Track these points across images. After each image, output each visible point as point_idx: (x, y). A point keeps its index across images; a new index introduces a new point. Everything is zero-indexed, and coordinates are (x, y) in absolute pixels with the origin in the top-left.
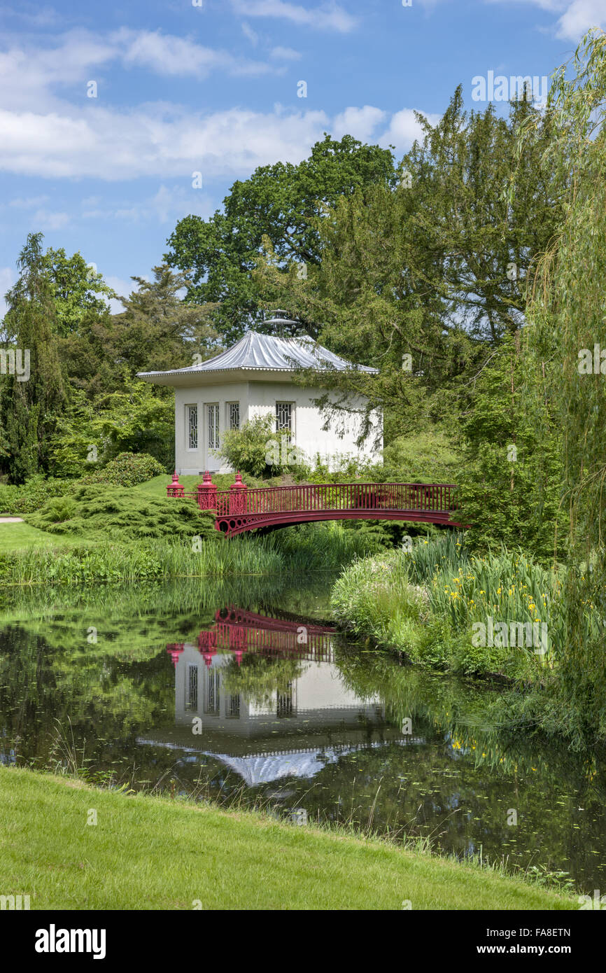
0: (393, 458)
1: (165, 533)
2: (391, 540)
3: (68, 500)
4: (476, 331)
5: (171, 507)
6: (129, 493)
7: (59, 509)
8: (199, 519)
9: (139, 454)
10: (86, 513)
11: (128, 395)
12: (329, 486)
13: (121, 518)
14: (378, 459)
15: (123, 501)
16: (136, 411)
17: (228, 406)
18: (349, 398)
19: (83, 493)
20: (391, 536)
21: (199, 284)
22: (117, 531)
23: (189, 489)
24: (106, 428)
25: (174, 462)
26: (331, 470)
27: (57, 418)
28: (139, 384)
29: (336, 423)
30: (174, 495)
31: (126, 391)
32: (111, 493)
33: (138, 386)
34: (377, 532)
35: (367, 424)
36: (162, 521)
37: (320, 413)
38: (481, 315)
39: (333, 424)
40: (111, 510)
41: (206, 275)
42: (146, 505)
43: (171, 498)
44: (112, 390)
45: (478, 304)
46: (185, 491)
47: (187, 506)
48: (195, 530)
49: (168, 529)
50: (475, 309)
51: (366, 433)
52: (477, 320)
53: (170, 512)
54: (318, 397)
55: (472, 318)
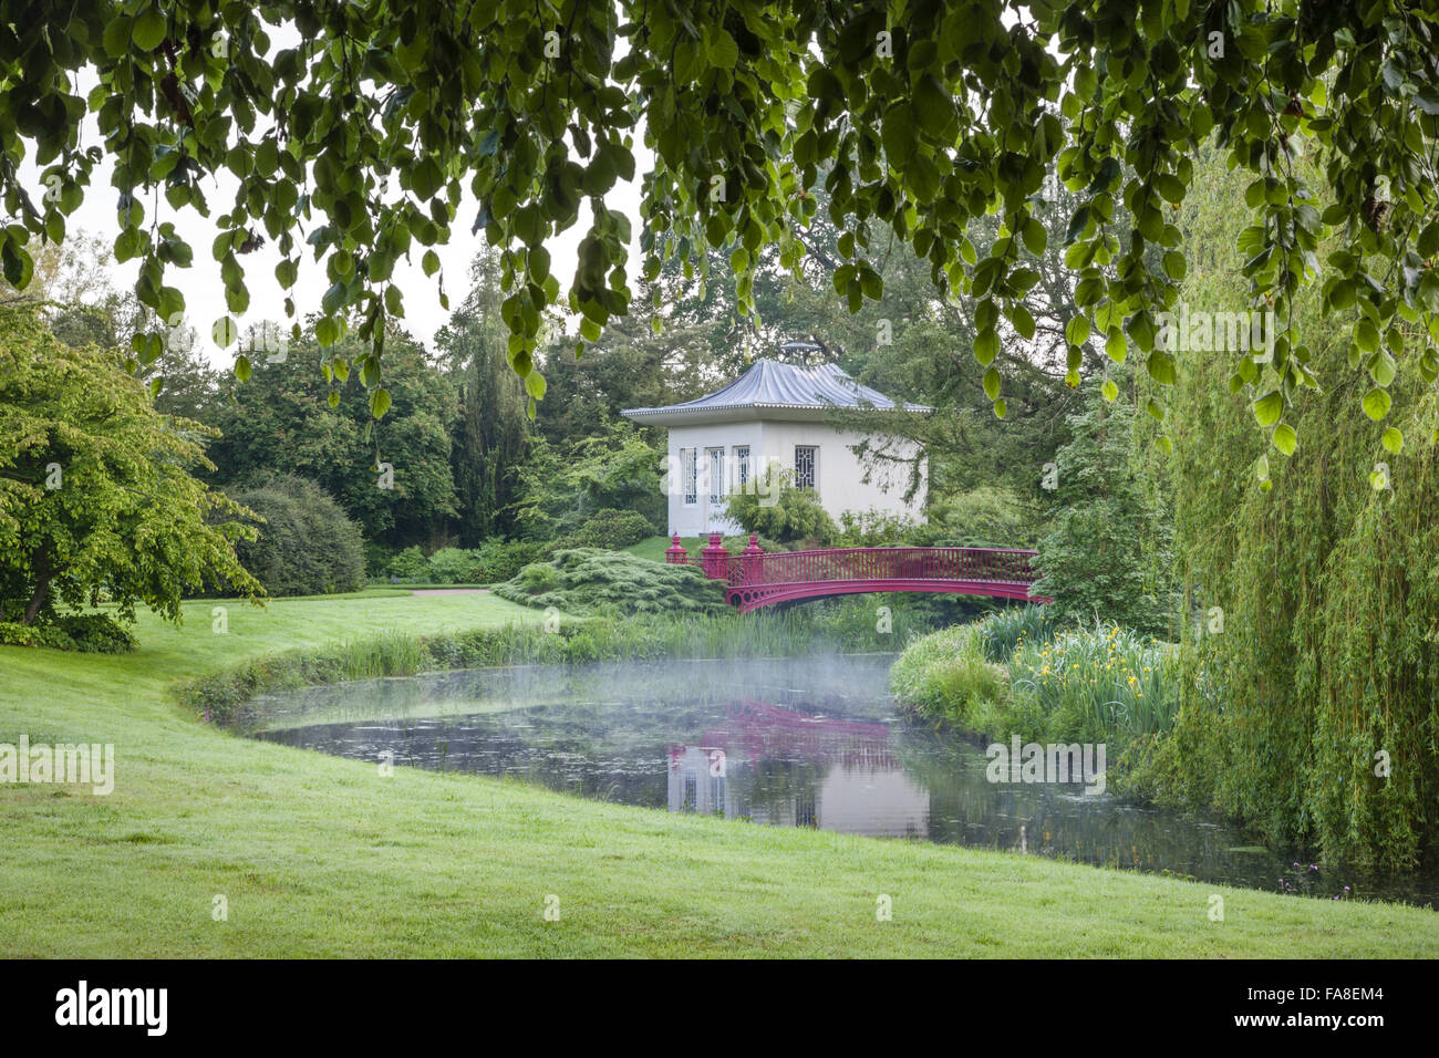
0: (940, 516)
1: (666, 607)
2: (941, 618)
3: (548, 569)
4: (1052, 364)
5: (673, 577)
6: (620, 559)
7: (537, 578)
8: (707, 591)
9: (624, 512)
10: (570, 585)
11: (606, 439)
12: (863, 551)
13: (612, 589)
14: (920, 520)
15: (613, 569)
16: (619, 459)
17: (736, 451)
18: (894, 444)
19: (565, 559)
20: (942, 614)
21: (687, 296)
22: (608, 606)
23: (693, 553)
24: (584, 480)
25: (666, 520)
26: (863, 532)
27: (519, 469)
28: (620, 423)
29: (878, 474)
30: (674, 561)
31: (604, 432)
32: (598, 559)
33: (619, 426)
34: (923, 608)
35: (916, 475)
36: (663, 593)
37: (859, 463)
38: (1057, 343)
39: (874, 476)
40: (600, 579)
41: (696, 285)
42: (642, 574)
43: (671, 565)
44: (588, 432)
45: (1054, 330)
46: (687, 556)
47: (690, 575)
48: (701, 605)
49: (669, 603)
50: (1049, 336)
51: (916, 487)
52: (1052, 349)
53: (670, 583)
54: (857, 442)
55: (1047, 347)
